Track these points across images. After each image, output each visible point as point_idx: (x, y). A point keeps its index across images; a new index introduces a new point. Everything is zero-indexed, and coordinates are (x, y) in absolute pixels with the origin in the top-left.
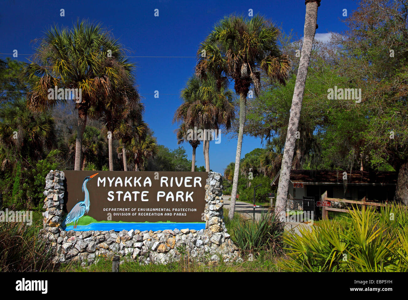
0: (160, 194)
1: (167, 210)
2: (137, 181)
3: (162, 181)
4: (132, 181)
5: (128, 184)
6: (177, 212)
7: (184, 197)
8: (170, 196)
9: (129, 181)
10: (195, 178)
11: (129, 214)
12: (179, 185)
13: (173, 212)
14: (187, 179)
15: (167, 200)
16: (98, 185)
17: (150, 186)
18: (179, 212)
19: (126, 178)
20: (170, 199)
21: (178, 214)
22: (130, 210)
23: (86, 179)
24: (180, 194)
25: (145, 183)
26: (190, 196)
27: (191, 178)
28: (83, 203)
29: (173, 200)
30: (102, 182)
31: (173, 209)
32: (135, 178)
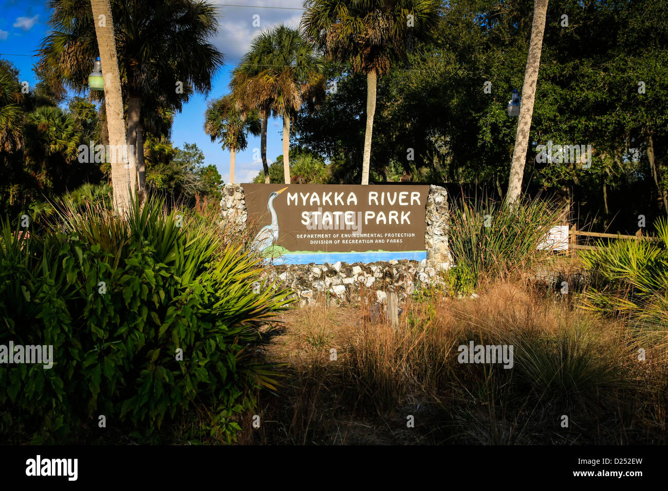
0: (369, 215)
1: (378, 236)
2: (338, 198)
3: (370, 198)
4: (332, 198)
5: (327, 202)
6: (390, 238)
7: (399, 218)
8: (381, 217)
9: (327, 198)
10: (413, 194)
11: (331, 242)
12: (392, 203)
13: (385, 239)
14: (403, 195)
15: (378, 223)
16: (289, 204)
17: (356, 204)
18: (393, 238)
19: (324, 194)
20: (381, 221)
21: (391, 241)
22: (332, 236)
23: (272, 195)
24: (393, 215)
25: (349, 200)
26: (406, 217)
27: (407, 193)
28: (269, 227)
29: (385, 223)
30: (292, 199)
31: (386, 235)
32: (336, 194)
